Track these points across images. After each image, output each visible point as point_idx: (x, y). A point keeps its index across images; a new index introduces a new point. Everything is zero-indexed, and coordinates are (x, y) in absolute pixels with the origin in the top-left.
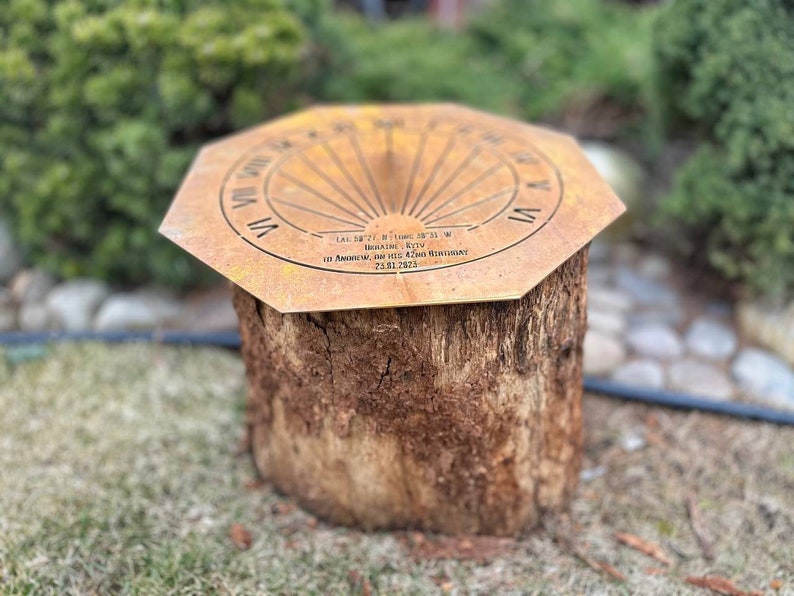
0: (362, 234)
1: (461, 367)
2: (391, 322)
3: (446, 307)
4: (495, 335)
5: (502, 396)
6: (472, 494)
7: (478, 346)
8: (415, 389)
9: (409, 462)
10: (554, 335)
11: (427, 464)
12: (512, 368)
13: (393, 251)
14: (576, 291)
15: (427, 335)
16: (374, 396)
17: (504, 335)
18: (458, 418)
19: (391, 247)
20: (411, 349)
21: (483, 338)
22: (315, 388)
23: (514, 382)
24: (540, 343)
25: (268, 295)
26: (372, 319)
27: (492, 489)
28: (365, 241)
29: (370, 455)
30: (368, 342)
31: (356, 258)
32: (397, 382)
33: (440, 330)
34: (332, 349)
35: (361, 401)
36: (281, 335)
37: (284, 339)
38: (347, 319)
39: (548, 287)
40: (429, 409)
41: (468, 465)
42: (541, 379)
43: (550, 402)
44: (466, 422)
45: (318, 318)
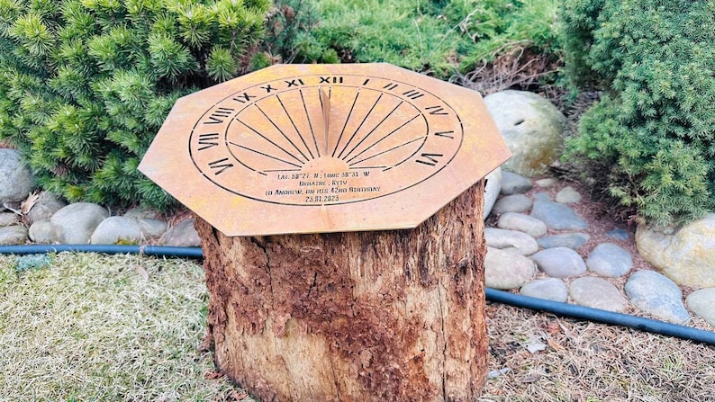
0: (299, 172)
1: (375, 280)
2: (316, 244)
3: (360, 233)
4: (401, 255)
5: (410, 305)
6: (389, 386)
7: (387, 263)
8: (338, 297)
9: (336, 358)
10: (451, 256)
11: (350, 361)
12: (417, 282)
13: (321, 187)
14: (469, 221)
15: (345, 254)
16: (305, 303)
17: (408, 255)
18: (373, 322)
19: (320, 183)
20: (333, 266)
21: (391, 258)
22: (258, 296)
23: (419, 293)
24: (440, 262)
25: (218, 221)
26: (301, 241)
27: (405, 382)
28: (300, 179)
29: (304, 352)
30: (299, 259)
31: (291, 192)
32: (322, 292)
33: (356, 251)
34: (270, 265)
35: (294, 306)
36: (232, 252)
37: (235, 256)
38: (282, 240)
39: (443, 218)
40: (350, 314)
41: (383, 362)
42: (443, 291)
43: (452, 310)
44: (381, 326)
45: (260, 240)
